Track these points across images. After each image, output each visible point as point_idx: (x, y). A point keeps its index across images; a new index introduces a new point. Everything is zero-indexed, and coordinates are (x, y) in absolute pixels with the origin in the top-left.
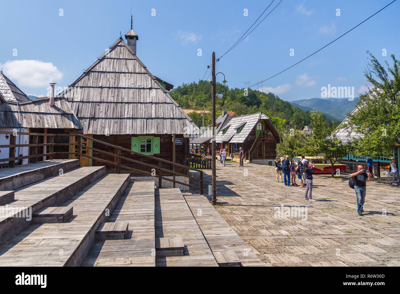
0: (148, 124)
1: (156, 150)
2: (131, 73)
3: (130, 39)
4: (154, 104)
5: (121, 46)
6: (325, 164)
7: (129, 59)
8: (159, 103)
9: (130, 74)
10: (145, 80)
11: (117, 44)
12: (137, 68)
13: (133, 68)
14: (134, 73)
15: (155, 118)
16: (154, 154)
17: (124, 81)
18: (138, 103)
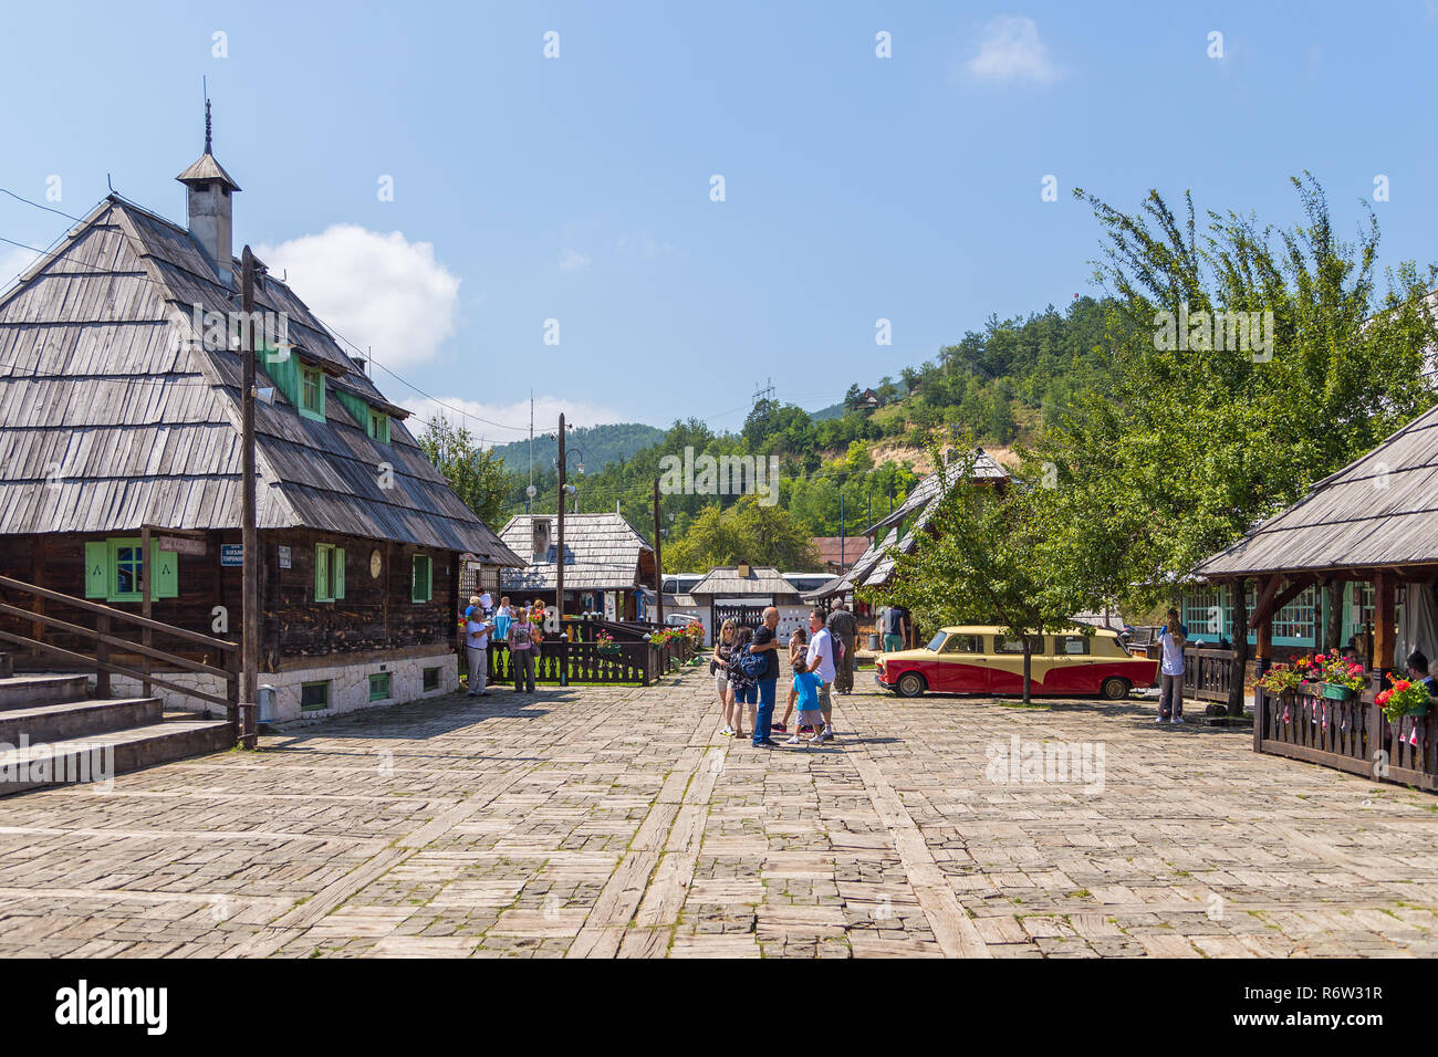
0: (129, 497)
1: (165, 584)
2: (120, 323)
3: (198, 191)
4: (167, 430)
5: (107, 227)
6: (1057, 658)
7: (125, 274)
8: (183, 425)
9: (113, 328)
10: (161, 344)
11: (95, 221)
12: (143, 305)
13: (129, 306)
14: (128, 323)
15: (157, 477)
16: (160, 599)
17: (91, 353)
18: (117, 426)
